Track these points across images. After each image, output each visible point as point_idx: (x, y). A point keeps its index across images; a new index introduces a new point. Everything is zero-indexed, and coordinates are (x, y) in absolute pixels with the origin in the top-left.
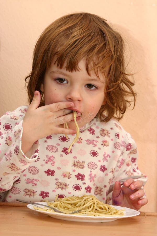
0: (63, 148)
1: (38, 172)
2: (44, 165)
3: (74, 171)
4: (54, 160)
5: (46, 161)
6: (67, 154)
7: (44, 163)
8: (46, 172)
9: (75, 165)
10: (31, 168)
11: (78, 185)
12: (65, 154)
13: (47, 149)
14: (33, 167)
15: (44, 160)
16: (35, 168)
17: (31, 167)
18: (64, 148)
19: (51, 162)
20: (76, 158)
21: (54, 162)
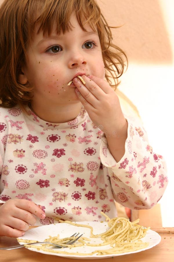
0: (54, 151)
1: (29, 185)
2: (33, 176)
3: (72, 176)
4: (45, 167)
5: (34, 170)
6: (59, 157)
7: (32, 173)
8: (38, 183)
9: (72, 168)
10: (19, 183)
11: (78, 193)
12: (57, 157)
13: (34, 155)
14: (21, 181)
15: (33, 170)
16: (23, 181)
17: (19, 181)
18: (55, 149)
19: (42, 171)
20: (72, 160)
21: (44, 170)
